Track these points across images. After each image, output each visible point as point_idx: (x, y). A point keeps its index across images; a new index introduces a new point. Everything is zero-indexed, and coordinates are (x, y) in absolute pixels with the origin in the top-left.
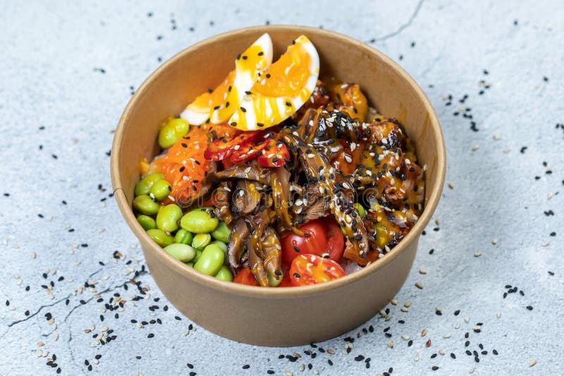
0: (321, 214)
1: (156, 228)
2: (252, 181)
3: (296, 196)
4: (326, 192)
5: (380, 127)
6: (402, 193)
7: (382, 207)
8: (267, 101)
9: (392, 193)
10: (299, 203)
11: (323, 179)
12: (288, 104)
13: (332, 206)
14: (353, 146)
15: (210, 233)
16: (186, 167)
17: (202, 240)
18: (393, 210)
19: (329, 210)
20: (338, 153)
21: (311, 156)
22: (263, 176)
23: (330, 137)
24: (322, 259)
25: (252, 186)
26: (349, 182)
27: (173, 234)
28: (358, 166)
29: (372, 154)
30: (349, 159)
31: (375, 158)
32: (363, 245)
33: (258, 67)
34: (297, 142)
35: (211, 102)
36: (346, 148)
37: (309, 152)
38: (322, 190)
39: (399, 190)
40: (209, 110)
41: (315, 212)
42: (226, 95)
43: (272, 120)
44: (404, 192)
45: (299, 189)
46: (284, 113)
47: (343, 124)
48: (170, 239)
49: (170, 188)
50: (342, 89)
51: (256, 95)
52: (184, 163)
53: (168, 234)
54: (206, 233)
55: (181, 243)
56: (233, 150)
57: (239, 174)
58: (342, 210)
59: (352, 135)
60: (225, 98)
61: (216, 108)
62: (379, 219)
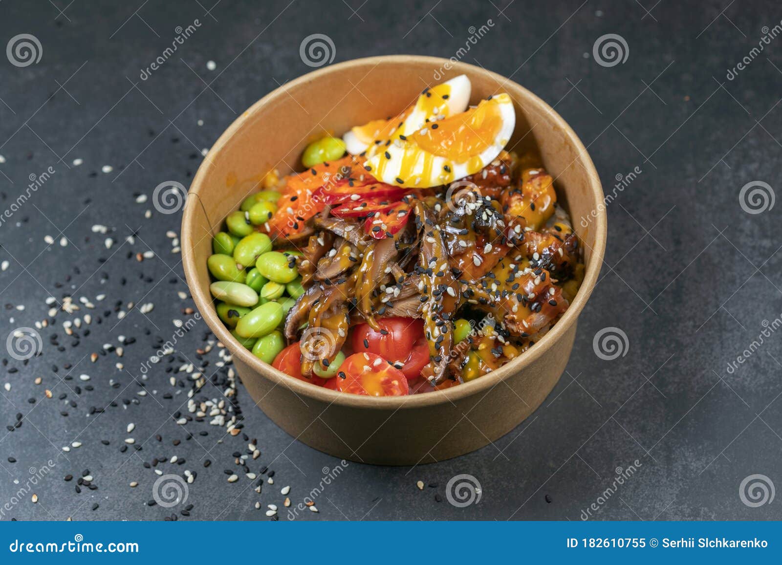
0: (409, 313)
1: (232, 255)
2: (350, 244)
3: (392, 281)
4: (426, 290)
5: (539, 238)
6: (523, 326)
7: (495, 333)
8: (422, 156)
9: (513, 321)
10: (390, 290)
11: (429, 272)
12: (447, 169)
13: (425, 309)
14: (488, 247)
15: (286, 285)
16: (300, 198)
17: (271, 290)
18: (508, 343)
19: (421, 313)
20: (467, 250)
21: (430, 240)
22: (363, 242)
23: (465, 226)
24: (389, 366)
25: (347, 248)
26: (457, 289)
27: (248, 269)
28: (487, 274)
29: (512, 266)
30: (477, 261)
31: (512, 272)
32: (437, 369)
33: (436, 111)
34: (425, 218)
35: (378, 132)
36: (480, 247)
37: (431, 234)
38: (421, 286)
39: (521, 322)
40: (371, 140)
41: (404, 308)
42: (393, 130)
43: (417, 181)
44: (526, 326)
45: (399, 274)
46: (436, 178)
47: (485, 217)
48: (239, 275)
49: (270, 215)
50: (529, 175)
51: (411, 144)
52: (299, 192)
53: (240, 267)
54: (281, 284)
55: (249, 285)
56: (349, 199)
57: (338, 230)
58: (434, 319)
59: (492, 234)
60: (390, 134)
61: (377, 142)
62: (482, 346)
